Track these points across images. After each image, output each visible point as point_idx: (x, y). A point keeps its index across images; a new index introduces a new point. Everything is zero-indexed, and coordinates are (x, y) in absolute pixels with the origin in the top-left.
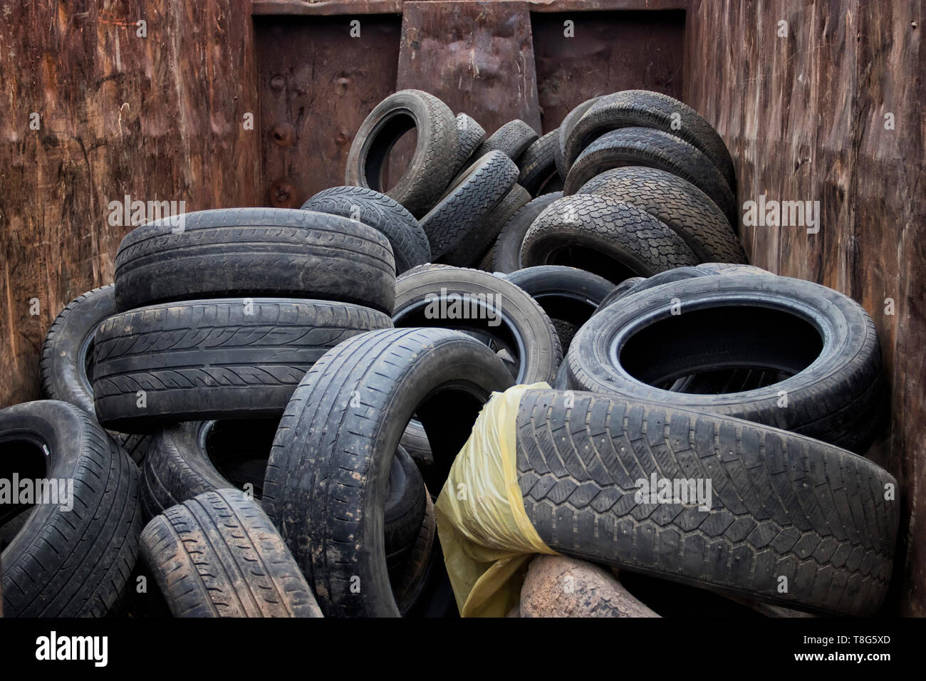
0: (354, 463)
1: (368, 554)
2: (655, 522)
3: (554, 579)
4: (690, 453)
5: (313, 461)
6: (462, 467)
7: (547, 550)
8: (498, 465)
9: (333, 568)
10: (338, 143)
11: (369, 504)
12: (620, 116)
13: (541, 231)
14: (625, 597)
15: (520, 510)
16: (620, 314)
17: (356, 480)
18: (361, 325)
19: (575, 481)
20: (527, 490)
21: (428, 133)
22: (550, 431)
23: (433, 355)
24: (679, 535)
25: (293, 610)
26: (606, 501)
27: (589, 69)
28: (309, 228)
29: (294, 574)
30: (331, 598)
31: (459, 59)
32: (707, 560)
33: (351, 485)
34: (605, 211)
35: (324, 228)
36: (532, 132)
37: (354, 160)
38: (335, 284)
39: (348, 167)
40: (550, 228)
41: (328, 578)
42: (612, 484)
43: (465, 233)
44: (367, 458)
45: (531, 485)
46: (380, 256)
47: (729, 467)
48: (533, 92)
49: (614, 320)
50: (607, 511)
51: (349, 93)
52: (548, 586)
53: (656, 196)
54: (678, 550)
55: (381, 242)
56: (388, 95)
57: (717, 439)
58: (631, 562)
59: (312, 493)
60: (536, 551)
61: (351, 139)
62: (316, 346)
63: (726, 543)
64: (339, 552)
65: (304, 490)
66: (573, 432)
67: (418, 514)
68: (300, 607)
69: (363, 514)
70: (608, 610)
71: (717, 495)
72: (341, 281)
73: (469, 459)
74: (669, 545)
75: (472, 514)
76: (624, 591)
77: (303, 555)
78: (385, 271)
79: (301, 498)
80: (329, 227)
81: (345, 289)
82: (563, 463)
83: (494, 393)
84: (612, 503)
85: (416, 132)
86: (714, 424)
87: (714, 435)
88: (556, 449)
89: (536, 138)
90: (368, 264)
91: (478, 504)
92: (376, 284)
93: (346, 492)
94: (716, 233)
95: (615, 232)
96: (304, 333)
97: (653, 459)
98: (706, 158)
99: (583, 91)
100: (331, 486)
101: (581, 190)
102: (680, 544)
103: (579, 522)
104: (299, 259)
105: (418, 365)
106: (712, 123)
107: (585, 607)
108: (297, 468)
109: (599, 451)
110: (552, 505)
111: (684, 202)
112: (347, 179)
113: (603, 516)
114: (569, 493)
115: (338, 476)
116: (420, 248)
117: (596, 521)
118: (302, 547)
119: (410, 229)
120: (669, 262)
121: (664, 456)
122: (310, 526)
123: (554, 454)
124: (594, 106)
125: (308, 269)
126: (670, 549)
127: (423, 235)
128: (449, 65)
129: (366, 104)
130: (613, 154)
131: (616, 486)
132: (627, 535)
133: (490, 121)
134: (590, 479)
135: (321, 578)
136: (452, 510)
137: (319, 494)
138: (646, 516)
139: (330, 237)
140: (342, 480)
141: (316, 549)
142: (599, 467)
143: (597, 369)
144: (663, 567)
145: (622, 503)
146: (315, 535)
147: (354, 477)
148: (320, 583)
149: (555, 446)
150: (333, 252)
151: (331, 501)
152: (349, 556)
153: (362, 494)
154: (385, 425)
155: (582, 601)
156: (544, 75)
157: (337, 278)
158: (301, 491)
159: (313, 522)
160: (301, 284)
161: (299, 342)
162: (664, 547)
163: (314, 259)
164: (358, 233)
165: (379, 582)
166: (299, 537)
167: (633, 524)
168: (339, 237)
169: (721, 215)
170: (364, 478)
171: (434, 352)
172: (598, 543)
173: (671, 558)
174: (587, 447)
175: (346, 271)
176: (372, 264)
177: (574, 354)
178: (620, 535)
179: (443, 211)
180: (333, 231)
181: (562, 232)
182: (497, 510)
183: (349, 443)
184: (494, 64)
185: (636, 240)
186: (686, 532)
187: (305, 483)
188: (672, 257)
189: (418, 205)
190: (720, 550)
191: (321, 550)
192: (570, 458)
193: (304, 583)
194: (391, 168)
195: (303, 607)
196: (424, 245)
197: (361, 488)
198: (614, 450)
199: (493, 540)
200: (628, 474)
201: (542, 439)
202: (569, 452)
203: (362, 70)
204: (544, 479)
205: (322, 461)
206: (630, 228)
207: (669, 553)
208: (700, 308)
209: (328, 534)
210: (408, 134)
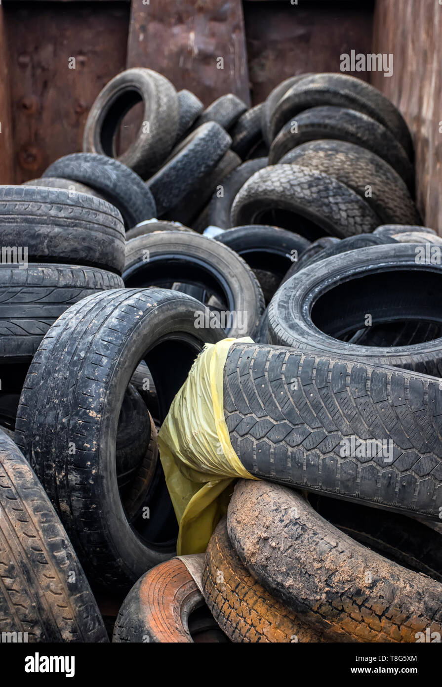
0: (91, 403)
1: (102, 477)
2: (337, 454)
3: (254, 500)
4: (367, 399)
5: (57, 401)
6: (180, 405)
7: (249, 475)
8: (209, 406)
9: (74, 489)
10: (77, 113)
11: (103, 436)
12: (317, 96)
13: (249, 196)
14: (312, 516)
15: (227, 443)
16: (312, 277)
17: (92, 417)
18: (97, 285)
19: (272, 420)
20: (233, 428)
21: (154, 106)
22: (252, 379)
23: (156, 313)
24: (357, 465)
25: (41, 527)
26: (297, 438)
27: (292, 50)
28: (52, 203)
29: (41, 498)
30: (72, 513)
31: (181, 41)
32: (379, 485)
33: (89, 421)
34: (303, 180)
35: (65, 203)
36: (242, 106)
37: (90, 129)
38: (75, 250)
39: (85, 135)
40: (257, 193)
41: (69, 497)
42: (302, 424)
43: (184, 193)
44: (101, 399)
45: (236, 423)
46: (112, 225)
47: (399, 410)
48: (244, 70)
49: (307, 282)
50: (298, 445)
51: (86, 70)
52: (249, 505)
53: (346, 166)
54: (355, 478)
55: (113, 214)
56: (119, 72)
57: (389, 387)
58: (317, 487)
59: (56, 427)
60: (241, 476)
61: (88, 109)
62: (59, 303)
63: (394, 472)
64: (78, 476)
65: (49, 425)
66: (271, 380)
67: (144, 441)
68: (46, 525)
69: (98, 445)
70: (298, 526)
71: (389, 433)
72: (79, 247)
73: (185, 399)
74: (349, 474)
75: (188, 445)
76: (312, 510)
77: (49, 478)
78: (116, 237)
79: (47, 432)
80: (69, 202)
81: (83, 254)
82: (262, 406)
83: (207, 344)
84: (302, 439)
85: (144, 106)
86: (386, 375)
87: (386, 384)
88: (257, 394)
89: (245, 111)
90: (103, 233)
91: (193, 437)
92: (109, 249)
93: (84, 427)
94: (396, 198)
95: (311, 198)
96: (48, 293)
97: (337, 403)
98: (389, 133)
99: (287, 70)
100: (72, 422)
101: (282, 160)
102: (357, 472)
103: (275, 454)
104: (44, 230)
105: (145, 320)
106: (395, 103)
107: (279, 524)
108: (43, 406)
109: (292, 396)
110: (254, 440)
111: (369, 172)
112: (85, 146)
113: (295, 449)
114: (267, 430)
115: (77, 414)
116: (147, 207)
117: (289, 453)
118: (47, 472)
119: (138, 190)
120: (355, 223)
121: (345, 401)
122: (55, 455)
123: (256, 398)
124: (295, 87)
125: (51, 238)
126: (349, 476)
127: (150, 195)
128: (172, 47)
129: (101, 79)
130: (310, 129)
131: (305, 425)
132: (314, 465)
133: (207, 95)
134: (285, 419)
135: (64, 497)
136: (172, 440)
137: (62, 429)
138: (330, 450)
139: (70, 210)
140: (81, 417)
141: (60, 473)
142: (293, 409)
143: (292, 324)
144: (343, 491)
145: (310, 439)
146: (59, 462)
147: (90, 414)
148: (63, 501)
149: (256, 391)
150: (72, 223)
151: (71, 434)
152: (87, 479)
153: (97, 429)
154: (117, 372)
155: (277, 519)
156: (253, 54)
157: (76, 245)
158: (47, 426)
159: (57, 452)
160: (46, 250)
161: (44, 300)
162: (344, 475)
163: (57, 230)
164: (94, 206)
165: (112, 500)
166: (45, 463)
167: (319, 456)
168: (78, 210)
169: (401, 182)
170: (99, 416)
171: (157, 309)
172: (291, 472)
173: (350, 484)
174: (282, 393)
175: (84, 239)
176: (105, 233)
177: (273, 311)
178: (308, 465)
179: (166, 175)
180: (72, 205)
181: (266, 197)
182: (208, 443)
183: (86, 387)
184: (210, 46)
185: (328, 205)
186: (362, 463)
187: (50, 419)
188: (358, 219)
189: (145, 169)
190: (390, 478)
191: (63, 474)
192: (268, 401)
193: (49, 504)
194: (122, 135)
195: (49, 525)
196: (150, 204)
197: (96, 424)
198: (305, 396)
199: (205, 467)
200: (315, 415)
201: (245, 385)
202: (268, 397)
203: (98, 49)
204: (246, 419)
205: (64, 401)
206: (324, 194)
207: (349, 480)
208: (379, 271)
209: (69, 461)
210: (137, 106)
